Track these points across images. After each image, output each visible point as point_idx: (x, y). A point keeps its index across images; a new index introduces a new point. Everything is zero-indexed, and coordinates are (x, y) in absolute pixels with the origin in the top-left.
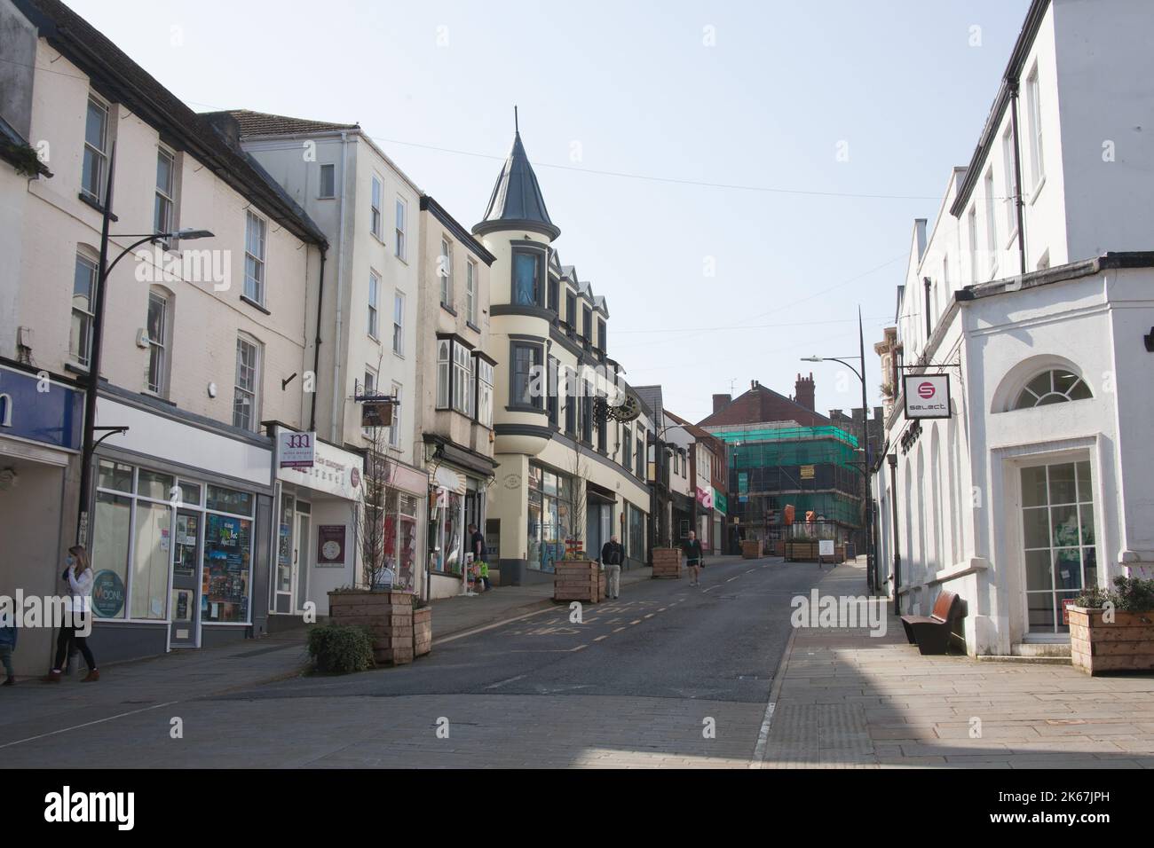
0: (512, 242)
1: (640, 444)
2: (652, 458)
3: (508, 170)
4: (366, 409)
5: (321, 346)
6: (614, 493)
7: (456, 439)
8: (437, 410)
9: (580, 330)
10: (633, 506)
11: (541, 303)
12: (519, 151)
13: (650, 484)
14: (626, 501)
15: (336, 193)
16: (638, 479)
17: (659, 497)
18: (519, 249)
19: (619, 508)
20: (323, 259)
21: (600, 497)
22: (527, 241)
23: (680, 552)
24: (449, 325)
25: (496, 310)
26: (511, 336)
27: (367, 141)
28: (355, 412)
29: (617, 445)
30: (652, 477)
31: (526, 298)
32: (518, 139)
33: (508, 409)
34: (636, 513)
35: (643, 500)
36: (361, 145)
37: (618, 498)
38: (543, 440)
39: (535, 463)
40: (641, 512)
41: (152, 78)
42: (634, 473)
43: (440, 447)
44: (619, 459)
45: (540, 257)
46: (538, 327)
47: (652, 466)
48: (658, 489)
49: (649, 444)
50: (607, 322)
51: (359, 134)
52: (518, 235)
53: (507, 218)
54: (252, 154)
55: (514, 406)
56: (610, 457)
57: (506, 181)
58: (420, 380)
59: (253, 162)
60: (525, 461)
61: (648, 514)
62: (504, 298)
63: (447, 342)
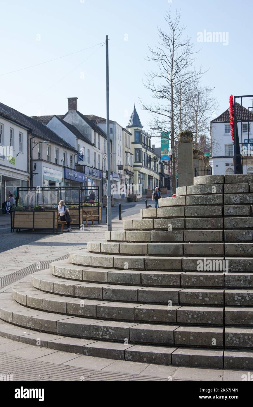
0: (135, 130)
1: (157, 165)
2: (160, 167)
3: (133, 115)
4: (119, 167)
5: (112, 158)
6: (153, 176)
7: (129, 170)
8: (126, 165)
9: (146, 144)
10: (156, 179)
11: (140, 142)
12: (135, 110)
13: (160, 173)
14: (155, 178)
15: (113, 132)
16: (157, 173)
17: (162, 176)
18: (136, 131)
19: (154, 180)
20: (111, 144)
21: (150, 177)
22: (137, 129)
23: (167, 189)
24: (127, 150)
25: (133, 143)
26: (135, 148)
27: (117, 124)
28: (117, 168)
29: (153, 166)
30: (160, 172)
31: (137, 140)
32: (135, 108)
33: (135, 162)
34: (157, 180)
35: (158, 177)
36: (117, 125)
37: (154, 178)
38: (141, 168)
39: (139, 172)
40: (158, 180)
41: (80, 113)
42: (156, 171)
43: (127, 172)
44: (153, 169)
45: (140, 132)
46: (139, 146)
47: (160, 169)
48: (162, 174)
49: (159, 164)
50: (151, 140)
51: (117, 123)
52: (136, 128)
53: (133, 125)
54: (99, 126)
55: (136, 162)
56: (152, 169)
57: (133, 117)
58: (123, 160)
59: (99, 127)
60: (138, 172)
61: (159, 181)
62: (134, 141)
63: (127, 153)
